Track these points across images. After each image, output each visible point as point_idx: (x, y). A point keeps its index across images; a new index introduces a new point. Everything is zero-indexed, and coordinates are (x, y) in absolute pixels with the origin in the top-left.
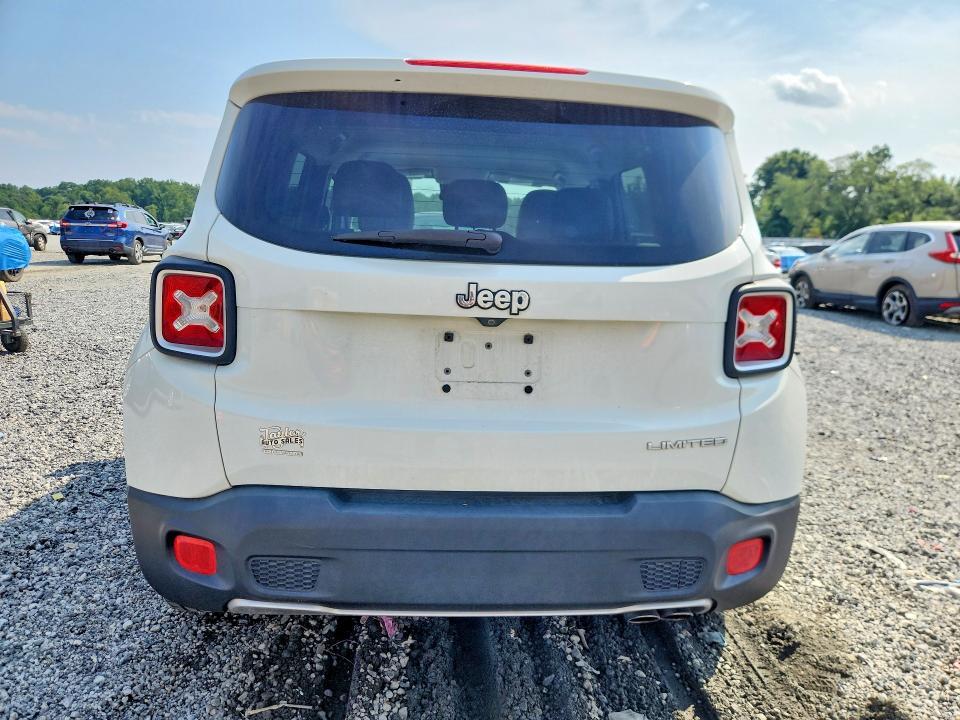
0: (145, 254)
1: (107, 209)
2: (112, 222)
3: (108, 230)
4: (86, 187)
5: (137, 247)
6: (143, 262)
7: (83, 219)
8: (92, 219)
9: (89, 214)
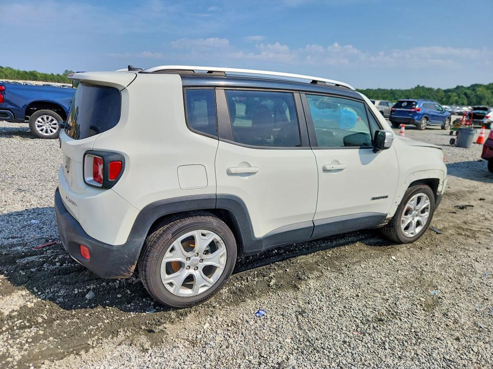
0: (428, 125)
1: (413, 102)
2: (414, 108)
3: (410, 112)
4: (468, 88)
5: (424, 121)
6: (426, 129)
7: (401, 107)
8: (405, 107)
9: (404, 104)
